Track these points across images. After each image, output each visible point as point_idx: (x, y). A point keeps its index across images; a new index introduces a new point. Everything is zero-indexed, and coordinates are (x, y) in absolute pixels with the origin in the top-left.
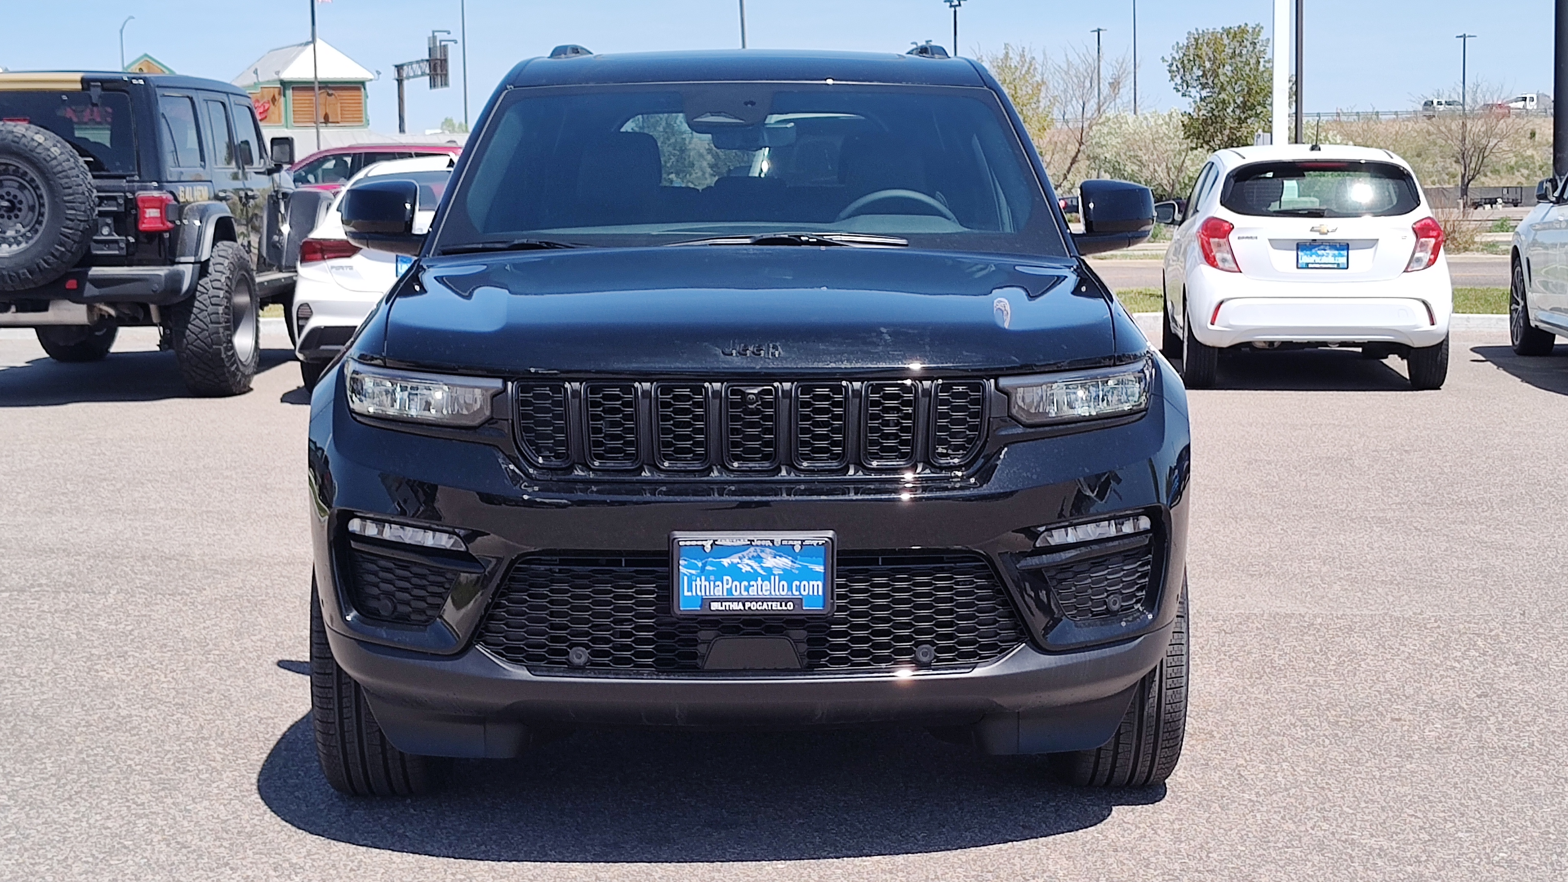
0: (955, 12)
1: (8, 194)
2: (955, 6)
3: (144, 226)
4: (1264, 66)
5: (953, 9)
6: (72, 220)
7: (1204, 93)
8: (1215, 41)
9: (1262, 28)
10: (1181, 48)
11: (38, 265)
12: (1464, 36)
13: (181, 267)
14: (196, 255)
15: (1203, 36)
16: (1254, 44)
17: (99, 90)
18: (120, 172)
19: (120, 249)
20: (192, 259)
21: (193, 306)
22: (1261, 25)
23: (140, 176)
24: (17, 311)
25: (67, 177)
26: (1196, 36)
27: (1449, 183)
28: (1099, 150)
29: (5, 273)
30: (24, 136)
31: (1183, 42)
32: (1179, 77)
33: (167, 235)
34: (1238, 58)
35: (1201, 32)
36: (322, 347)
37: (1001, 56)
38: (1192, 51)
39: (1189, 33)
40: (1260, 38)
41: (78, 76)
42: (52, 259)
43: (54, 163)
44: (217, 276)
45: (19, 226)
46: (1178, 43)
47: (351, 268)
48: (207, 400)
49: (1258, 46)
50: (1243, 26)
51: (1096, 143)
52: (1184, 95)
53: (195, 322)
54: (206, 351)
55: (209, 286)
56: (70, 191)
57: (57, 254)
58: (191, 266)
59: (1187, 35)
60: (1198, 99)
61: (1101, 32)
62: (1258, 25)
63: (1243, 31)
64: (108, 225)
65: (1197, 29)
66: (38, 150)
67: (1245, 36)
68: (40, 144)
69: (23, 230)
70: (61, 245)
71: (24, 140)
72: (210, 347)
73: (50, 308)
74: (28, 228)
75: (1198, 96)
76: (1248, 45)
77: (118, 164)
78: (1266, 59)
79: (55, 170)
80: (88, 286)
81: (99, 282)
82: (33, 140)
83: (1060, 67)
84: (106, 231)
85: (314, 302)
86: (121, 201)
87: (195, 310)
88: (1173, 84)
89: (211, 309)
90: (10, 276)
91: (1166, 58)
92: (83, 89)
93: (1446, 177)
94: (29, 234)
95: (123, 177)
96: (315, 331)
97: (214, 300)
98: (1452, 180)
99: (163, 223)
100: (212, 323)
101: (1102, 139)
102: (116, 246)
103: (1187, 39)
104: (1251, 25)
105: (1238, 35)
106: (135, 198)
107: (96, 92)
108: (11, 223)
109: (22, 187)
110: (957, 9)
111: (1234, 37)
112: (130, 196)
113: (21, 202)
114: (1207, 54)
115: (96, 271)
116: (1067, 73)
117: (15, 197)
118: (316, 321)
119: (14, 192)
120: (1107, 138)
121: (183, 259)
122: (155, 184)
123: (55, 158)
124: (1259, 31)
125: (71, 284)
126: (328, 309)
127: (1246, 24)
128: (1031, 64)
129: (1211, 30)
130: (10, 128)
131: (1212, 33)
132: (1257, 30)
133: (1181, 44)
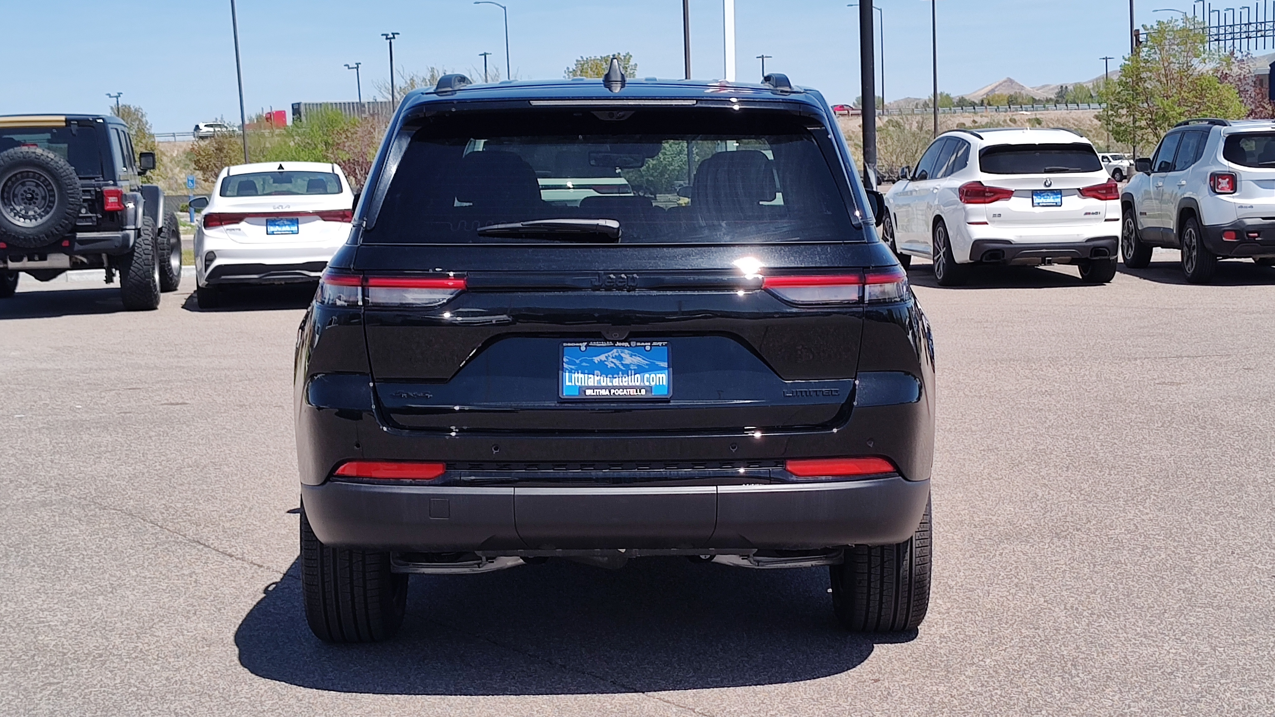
0: (390, 43)
1: (29, 189)
2: (390, 39)
3: (108, 207)
5: (389, 41)
6: (72, 205)
9: (631, 56)
11: (52, 232)
13: (127, 232)
14: (135, 224)
15: (587, 63)
17: (76, 126)
18: (91, 176)
19: (93, 221)
20: (133, 227)
21: (134, 256)
22: (630, 54)
23: (103, 177)
24: (29, 260)
25: (70, 179)
26: (582, 62)
29: (31, 237)
30: (42, 155)
31: (572, 67)
33: (119, 213)
35: (585, 59)
36: (223, 277)
39: (577, 61)
40: (630, 64)
41: (63, 118)
42: (60, 228)
43: (61, 170)
44: (147, 237)
45: (36, 209)
46: (568, 68)
47: (240, 230)
48: (141, 313)
49: (629, 70)
50: (617, 54)
53: (136, 265)
54: (141, 282)
55: (142, 243)
56: (71, 187)
57: (63, 225)
58: (133, 231)
59: (575, 62)
61: (488, 56)
62: (628, 54)
63: (617, 58)
64: (85, 207)
65: (582, 57)
66: (51, 163)
68: (52, 159)
69: (39, 211)
70: (66, 220)
71: (42, 157)
72: (144, 280)
73: (48, 258)
74: (43, 209)
77: (90, 170)
79: (62, 175)
80: (76, 244)
81: (83, 241)
82: (48, 157)
84: (83, 211)
85: (217, 250)
86: (93, 193)
87: (135, 258)
89: (144, 257)
90: (34, 239)
92: (66, 126)
94: (43, 214)
95: (93, 178)
96: (219, 267)
97: (146, 252)
99: (119, 205)
100: (145, 265)
102: (90, 219)
103: (575, 64)
104: (623, 54)
106: (102, 191)
107: (74, 128)
108: (31, 207)
109: (38, 185)
110: (392, 40)
112: (98, 190)
113: (37, 194)
115: (79, 235)
117: (34, 191)
118: (218, 262)
119: (33, 188)
121: (128, 227)
122: (111, 182)
123: (62, 168)
124: (629, 59)
125: (66, 243)
126: (225, 255)
127: (619, 54)
129: (593, 58)
130: (33, 150)
131: (594, 60)
132: (628, 57)
133: (571, 70)
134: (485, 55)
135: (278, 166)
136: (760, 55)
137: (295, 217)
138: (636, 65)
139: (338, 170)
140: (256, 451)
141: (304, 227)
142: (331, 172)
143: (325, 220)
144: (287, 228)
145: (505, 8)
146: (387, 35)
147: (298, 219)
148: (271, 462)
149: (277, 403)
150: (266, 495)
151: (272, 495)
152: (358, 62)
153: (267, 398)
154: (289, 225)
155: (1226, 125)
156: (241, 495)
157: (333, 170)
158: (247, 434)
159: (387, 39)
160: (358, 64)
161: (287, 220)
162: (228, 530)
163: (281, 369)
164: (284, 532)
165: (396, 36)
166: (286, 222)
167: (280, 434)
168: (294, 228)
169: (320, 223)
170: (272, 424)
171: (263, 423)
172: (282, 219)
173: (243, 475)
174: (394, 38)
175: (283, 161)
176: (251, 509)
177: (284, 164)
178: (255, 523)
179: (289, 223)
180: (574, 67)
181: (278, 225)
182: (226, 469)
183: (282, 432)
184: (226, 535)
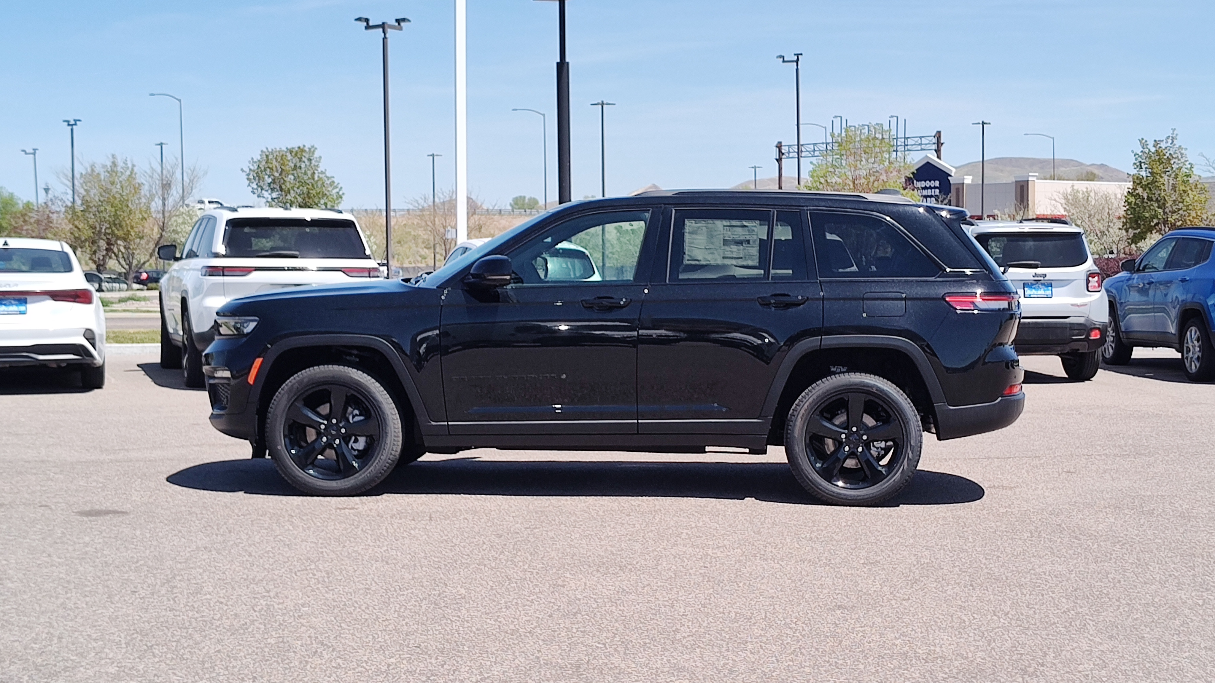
0: (72, 130)
2: (72, 125)
4: (318, 177)
5: (70, 127)
7: (274, 195)
8: (281, 158)
9: (316, 149)
10: (255, 162)
12: (433, 155)
15: (272, 154)
16: (310, 160)
22: (315, 146)
26: (267, 153)
27: (421, 263)
28: (176, 236)
31: (257, 157)
32: (255, 183)
34: (298, 170)
35: (270, 150)
37: (109, 164)
38: (264, 163)
39: (262, 151)
40: (315, 156)
46: (252, 159)
49: (313, 162)
50: (301, 146)
51: (173, 230)
52: (259, 196)
59: (260, 153)
60: (270, 200)
61: (163, 146)
62: (313, 147)
63: (301, 150)
65: (267, 149)
67: (304, 154)
75: (270, 197)
76: (306, 161)
78: (320, 171)
83: (146, 172)
88: (250, 189)
91: (244, 169)
93: (420, 259)
98: (423, 261)
101: (178, 228)
103: (261, 155)
104: (308, 146)
105: (299, 153)
111: (296, 155)
114: (276, 167)
116: (151, 177)
120: (182, 227)
124: (314, 151)
127: (304, 146)
128: (132, 170)
129: (278, 149)
131: (279, 152)
132: (312, 150)
133: (255, 160)
134: (161, 144)
135: (3, 243)
136: (431, 153)
137: (22, 297)
138: (320, 157)
139: (68, 249)
140: (39, 562)
141: (34, 308)
142: (60, 250)
143: (55, 300)
144: (14, 308)
145: (180, 101)
146: (68, 121)
147: (26, 299)
148: (61, 575)
149: (40, 502)
150: (72, 620)
151: (79, 619)
152: (35, 147)
153: (26, 496)
154: (16, 305)
155: (973, 225)
156: (42, 620)
157: (62, 248)
158: (20, 540)
159: (69, 125)
160: (35, 150)
161: (15, 300)
162: (42, 668)
163: (29, 462)
164: (113, 671)
165: (78, 122)
166: (13, 302)
167: (58, 541)
168: (22, 308)
169: (50, 304)
170: (46, 528)
171: (34, 527)
172: (9, 299)
173: (34, 593)
174: (76, 124)
175: (9, 236)
176: (60, 638)
177: (9, 240)
178: (72, 658)
179: (17, 302)
180: (259, 158)
181: (5, 305)
182: (10, 585)
183: (60, 538)
184: (40, 675)
